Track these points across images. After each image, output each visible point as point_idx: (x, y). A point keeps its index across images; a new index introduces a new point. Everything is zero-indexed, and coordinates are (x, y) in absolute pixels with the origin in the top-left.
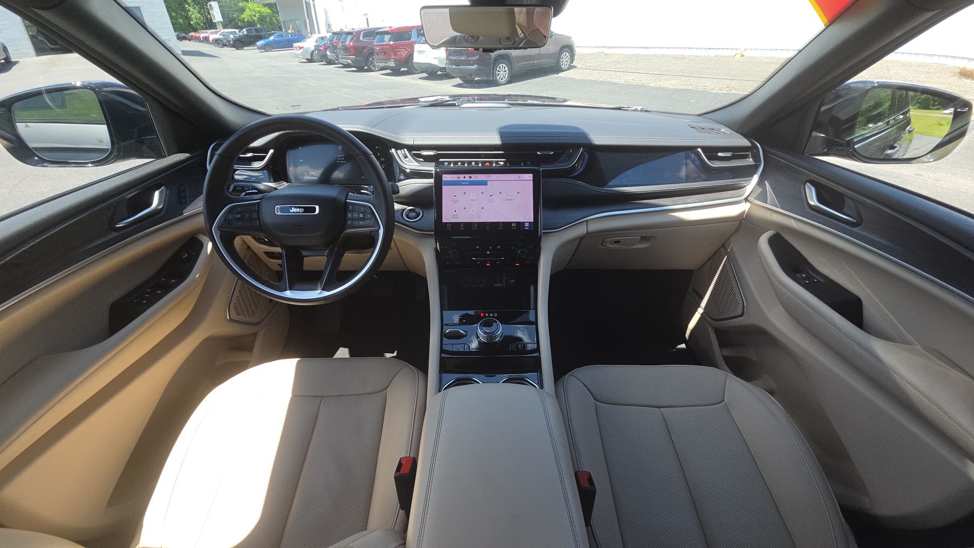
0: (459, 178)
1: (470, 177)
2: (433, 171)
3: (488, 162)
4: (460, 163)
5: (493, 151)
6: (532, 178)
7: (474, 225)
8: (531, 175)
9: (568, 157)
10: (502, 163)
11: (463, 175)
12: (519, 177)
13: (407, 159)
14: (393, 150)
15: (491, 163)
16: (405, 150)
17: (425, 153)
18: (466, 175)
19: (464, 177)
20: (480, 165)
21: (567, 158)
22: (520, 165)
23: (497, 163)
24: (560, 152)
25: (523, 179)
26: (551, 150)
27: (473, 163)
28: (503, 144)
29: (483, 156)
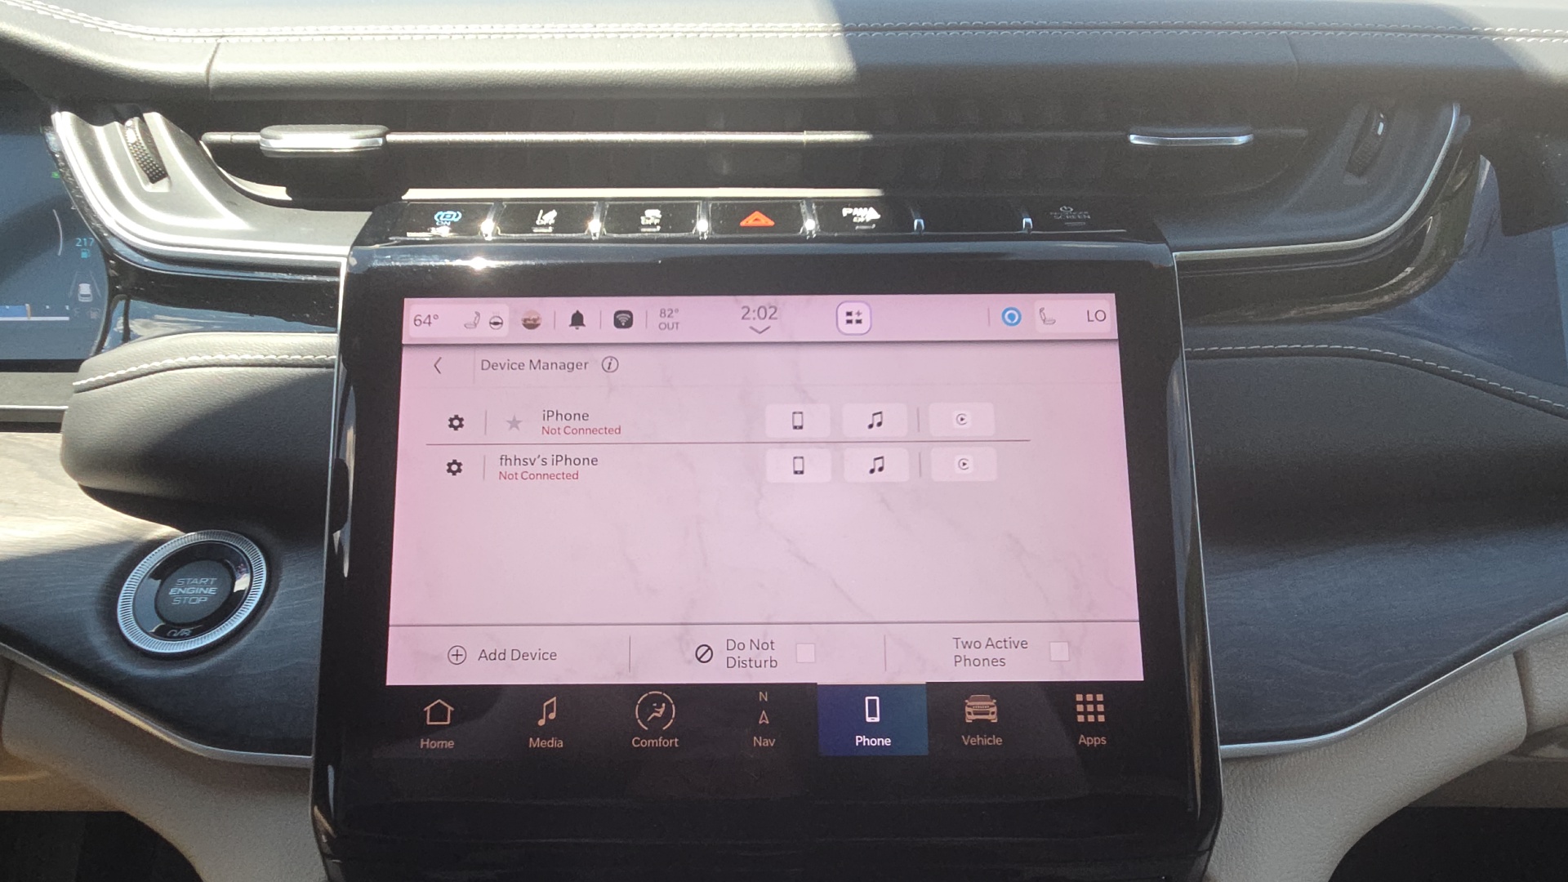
0: (531, 325)
1: (623, 320)
2: (335, 271)
3: (765, 206)
4: (550, 218)
5: (800, 130)
6: (1109, 327)
7: (646, 708)
8: (1104, 304)
9: (1360, 175)
10: (870, 214)
11: (566, 306)
12: (1012, 319)
13: (162, 187)
14: (63, 122)
15: (786, 212)
16: (155, 120)
17: (286, 140)
18: (584, 304)
19: (577, 320)
20: (702, 226)
21: (1351, 180)
22: (1008, 228)
23: (828, 210)
24: (1302, 132)
25: (1043, 331)
26: (1236, 119)
27: (653, 215)
28: (866, 74)
29: (725, 169)
